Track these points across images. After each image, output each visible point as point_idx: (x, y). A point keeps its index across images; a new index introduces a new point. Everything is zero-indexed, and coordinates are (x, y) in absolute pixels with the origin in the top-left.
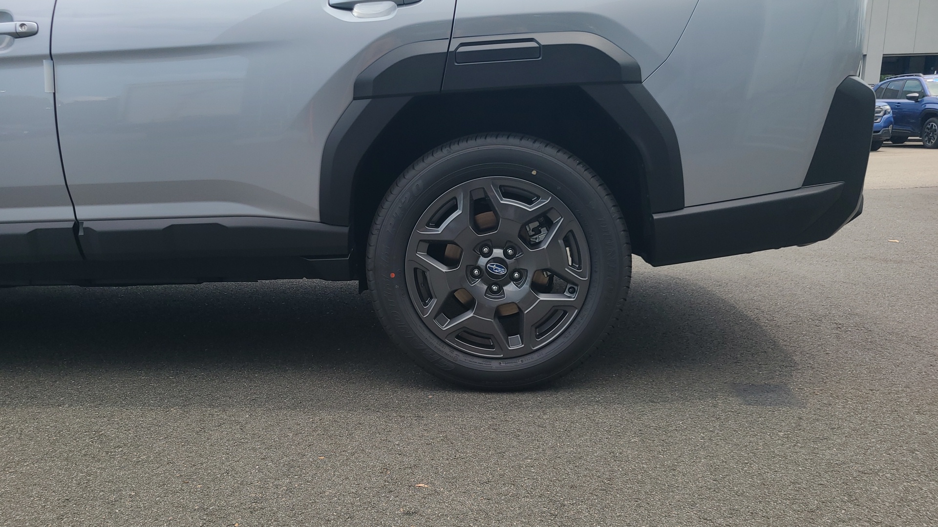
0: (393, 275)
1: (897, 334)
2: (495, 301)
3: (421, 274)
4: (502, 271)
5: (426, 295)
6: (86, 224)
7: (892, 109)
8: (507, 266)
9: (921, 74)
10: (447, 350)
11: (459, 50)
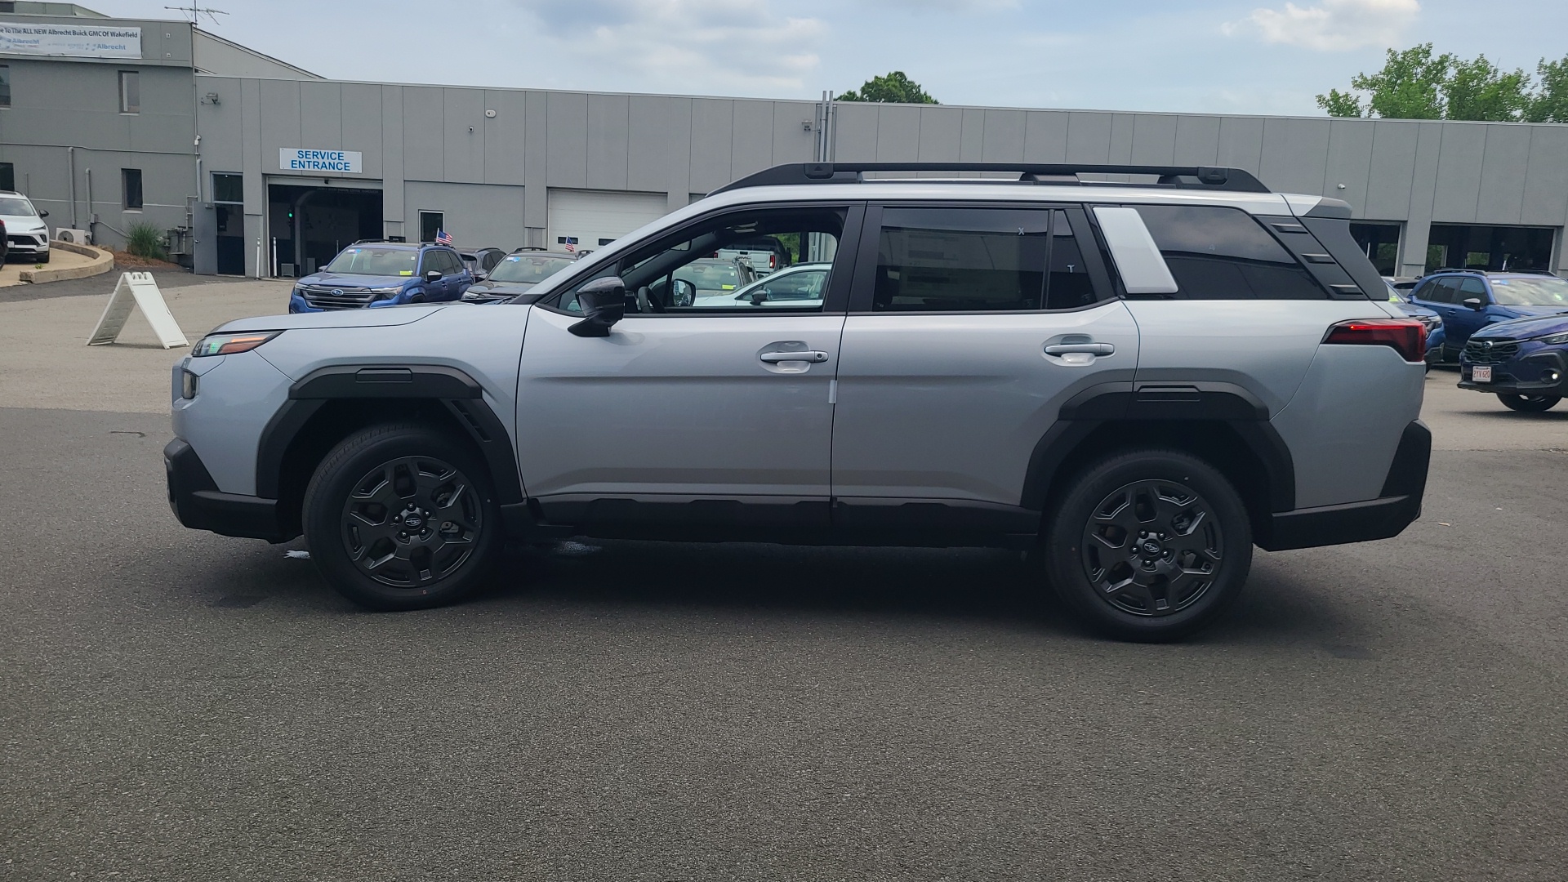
0: (1073, 549)
1: (1446, 614)
2: (1148, 571)
3: (1094, 550)
4: (1154, 549)
5: (1096, 563)
6: (839, 499)
7: (1444, 321)
8: (1159, 546)
9: (1483, 272)
10: (1110, 608)
11: (1141, 391)
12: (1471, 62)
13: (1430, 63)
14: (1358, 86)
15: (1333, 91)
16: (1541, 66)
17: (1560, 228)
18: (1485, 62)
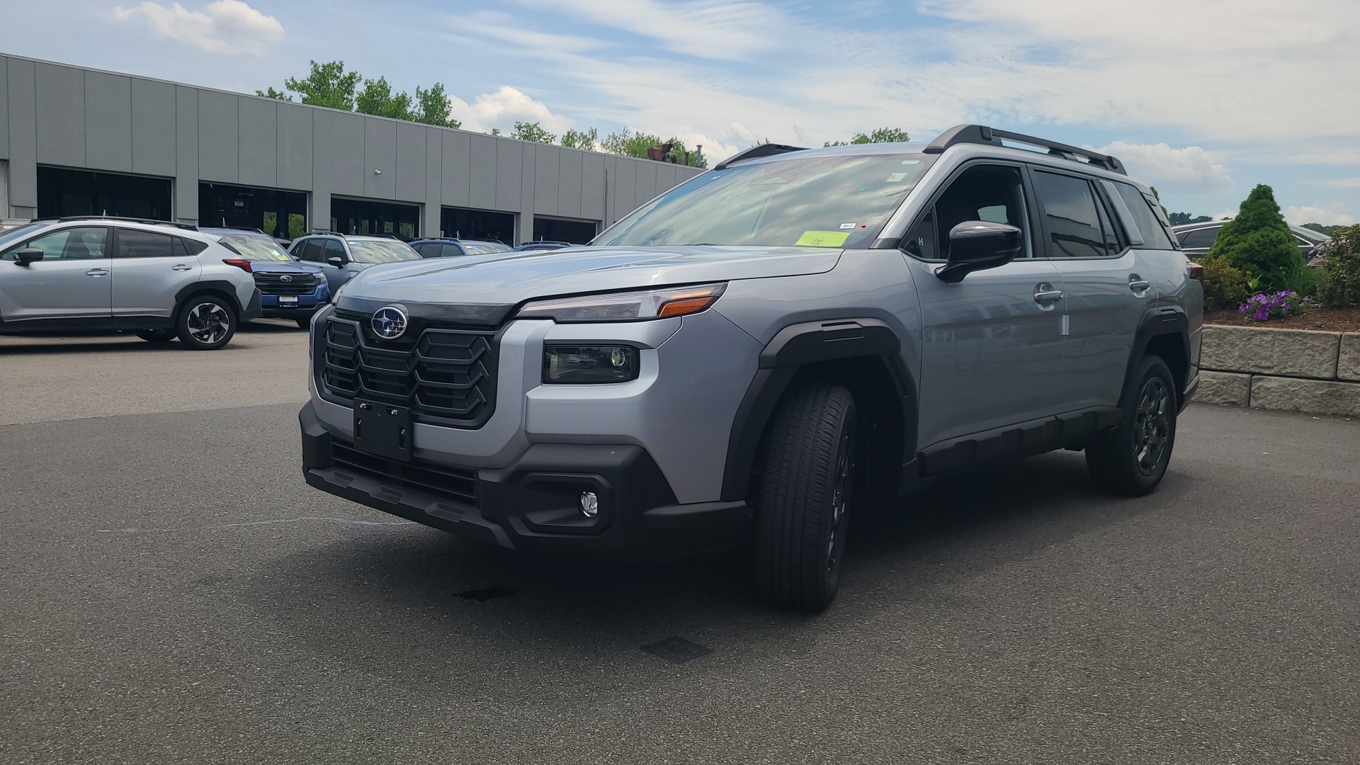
4: (1151, 427)
11: (1162, 314)
12: (376, 82)
13: (342, 77)
14: (291, 88)
15: (271, 89)
16: (418, 92)
17: (519, 214)
18: (385, 82)
